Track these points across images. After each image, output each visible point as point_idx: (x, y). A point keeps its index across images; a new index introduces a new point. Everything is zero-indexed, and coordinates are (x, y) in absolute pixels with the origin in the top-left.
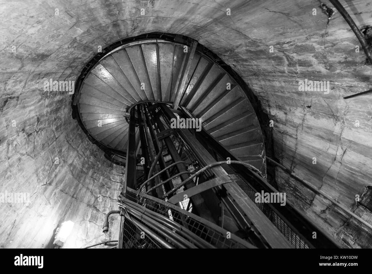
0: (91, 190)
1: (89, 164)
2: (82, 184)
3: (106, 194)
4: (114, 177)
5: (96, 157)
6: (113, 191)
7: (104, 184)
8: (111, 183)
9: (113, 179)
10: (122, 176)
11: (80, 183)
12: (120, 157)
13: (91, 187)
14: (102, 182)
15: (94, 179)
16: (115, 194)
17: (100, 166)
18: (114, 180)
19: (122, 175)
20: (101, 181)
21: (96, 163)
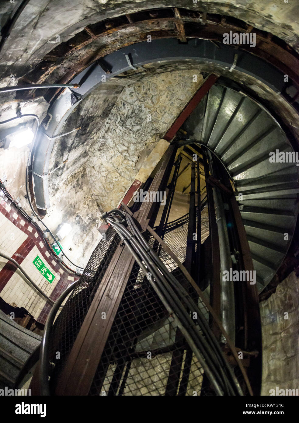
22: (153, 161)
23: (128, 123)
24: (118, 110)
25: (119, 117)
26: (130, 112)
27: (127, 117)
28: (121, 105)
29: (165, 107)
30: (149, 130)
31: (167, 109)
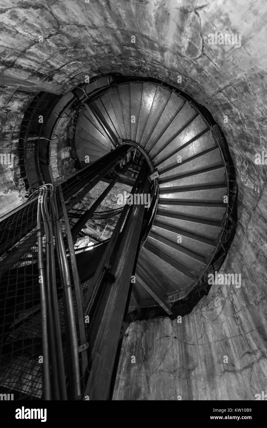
0: (86, 29)
1: (132, 57)
2: (112, 29)
3: (54, 41)
4: (77, 66)
5: (129, 67)
6: (52, 53)
7: (77, 50)
8: (70, 57)
9: (74, 64)
10: (69, 76)
11: (118, 29)
12: (102, 88)
13: (93, 33)
14: (84, 48)
15: (102, 45)
16: (42, 54)
17: (113, 62)
18: (71, 63)
19: (71, 77)
20: (88, 49)
21: (123, 63)
22: (126, 187)
23: (115, 200)
24: (110, 205)
25: (113, 204)
26: (109, 200)
27: (112, 201)
28: (107, 204)
29: (102, 186)
30: (115, 191)
31: (102, 185)
